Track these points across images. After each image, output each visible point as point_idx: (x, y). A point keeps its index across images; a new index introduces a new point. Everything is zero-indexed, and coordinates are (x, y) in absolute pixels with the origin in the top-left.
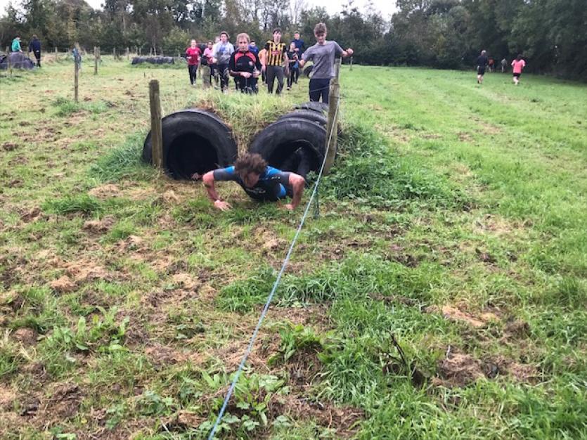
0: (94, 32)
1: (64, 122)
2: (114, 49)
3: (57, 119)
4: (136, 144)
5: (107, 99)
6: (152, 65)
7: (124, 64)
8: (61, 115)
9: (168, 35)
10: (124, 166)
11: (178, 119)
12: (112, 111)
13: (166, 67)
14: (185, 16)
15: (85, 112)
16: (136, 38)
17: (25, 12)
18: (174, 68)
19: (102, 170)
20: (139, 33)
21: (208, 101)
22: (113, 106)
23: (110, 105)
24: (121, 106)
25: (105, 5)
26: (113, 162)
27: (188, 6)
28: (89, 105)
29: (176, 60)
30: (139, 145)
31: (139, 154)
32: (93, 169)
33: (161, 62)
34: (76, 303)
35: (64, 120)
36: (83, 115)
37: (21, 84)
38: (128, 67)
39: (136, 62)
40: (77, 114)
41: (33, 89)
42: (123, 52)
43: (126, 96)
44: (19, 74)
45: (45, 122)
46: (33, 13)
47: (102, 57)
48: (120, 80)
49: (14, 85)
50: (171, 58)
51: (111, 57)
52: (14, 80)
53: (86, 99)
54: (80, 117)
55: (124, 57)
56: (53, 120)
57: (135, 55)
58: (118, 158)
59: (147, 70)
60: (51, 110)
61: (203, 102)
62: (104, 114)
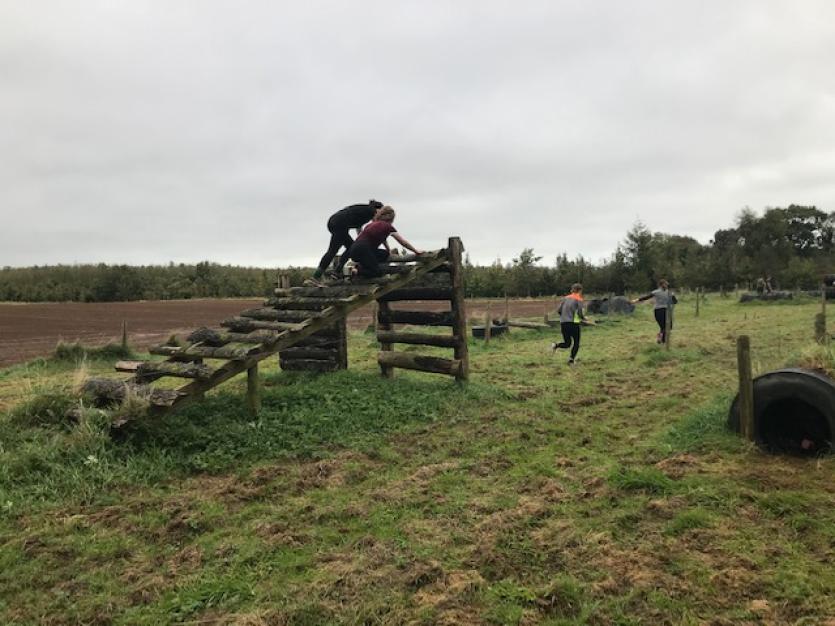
0: (700, 270)
1: (652, 373)
2: (721, 287)
3: (646, 369)
4: (722, 406)
5: (703, 345)
6: (763, 302)
7: (732, 302)
8: (650, 364)
9: (787, 267)
10: (705, 432)
11: (774, 380)
12: (704, 360)
13: (781, 304)
14: (809, 243)
15: (676, 361)
16: (747, 273)
17: (631, 255)
18: (791, 305)
19: (679, 436)
20: (751, 267)
21: (816, 359)
22: (709, 353)
23: (706, 353)
24: (719, 353)
25: (714, 240)
26: (693, 427)
27: (814, 232)
28: (681, 353)
29: (795, 294)
30: (725, 408)
31: (724, 419)
32: (671, 434)
33: (776, 298)
34: (620, 612)
35: (652, 370)
36: (673, 365)
37: (619, 330)
38: (735, 305)
39: (745, 300)
40: (668, 363)
41: (629, 334)
42: (731, 289)
43: (726, 341)
44: (617, 319)
45: (632, 373)
46: (640, 255)
47: (706, 296)
48: (724, 321)
49: (611, 331)
50: (787, 292)
51: (718, 294)
52: (612, 325)
53: (681, 346)
54: (670, 368)
55: (733, 294)
56: (641, 370)
57: (745, 292)
58: (699, 423)
59: (757, 308)
60: (642, 358)
61: (809, 360)
62: (696, 363)
